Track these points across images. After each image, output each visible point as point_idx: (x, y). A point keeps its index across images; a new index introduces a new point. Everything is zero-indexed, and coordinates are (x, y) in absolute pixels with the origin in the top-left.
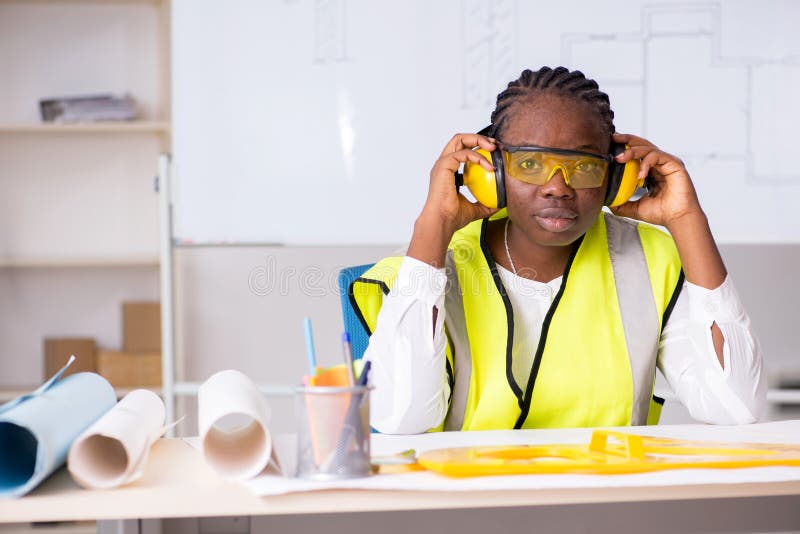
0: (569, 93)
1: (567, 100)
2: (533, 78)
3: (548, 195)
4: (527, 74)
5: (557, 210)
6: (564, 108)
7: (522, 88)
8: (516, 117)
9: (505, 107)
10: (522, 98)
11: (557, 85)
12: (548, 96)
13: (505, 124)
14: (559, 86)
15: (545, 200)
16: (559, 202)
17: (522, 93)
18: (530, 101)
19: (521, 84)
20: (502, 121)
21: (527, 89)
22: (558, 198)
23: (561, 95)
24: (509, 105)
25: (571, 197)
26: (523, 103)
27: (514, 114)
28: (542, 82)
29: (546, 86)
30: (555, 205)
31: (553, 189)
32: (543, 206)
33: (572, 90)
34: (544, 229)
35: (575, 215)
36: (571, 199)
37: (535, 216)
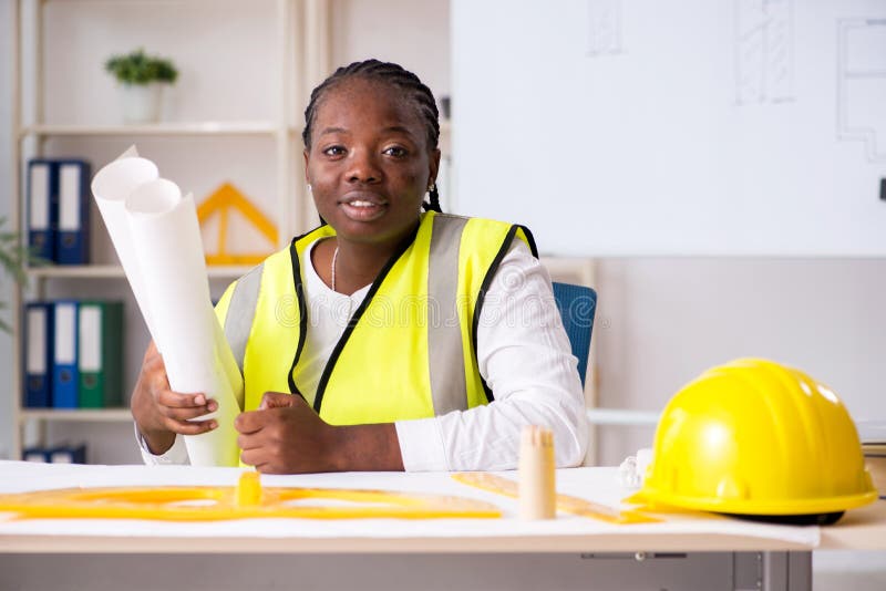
0: (379, 76)
3: (353, 179)
4: (340, 69)
5: (361, 193)
12: (356, 80)
14: (369, 71)
15: (349, 185)
16: (365, 186)
19: (335, 77)
22: (363, 181)
25: (379, 179)
29: (355, 71)
30: (359, 189)
31: (357, 172)
32: (347, 191)
33: (382, 74)
34: (350, 219)
35: (384, 202)
36: (379, 183)
37: (339, 203)
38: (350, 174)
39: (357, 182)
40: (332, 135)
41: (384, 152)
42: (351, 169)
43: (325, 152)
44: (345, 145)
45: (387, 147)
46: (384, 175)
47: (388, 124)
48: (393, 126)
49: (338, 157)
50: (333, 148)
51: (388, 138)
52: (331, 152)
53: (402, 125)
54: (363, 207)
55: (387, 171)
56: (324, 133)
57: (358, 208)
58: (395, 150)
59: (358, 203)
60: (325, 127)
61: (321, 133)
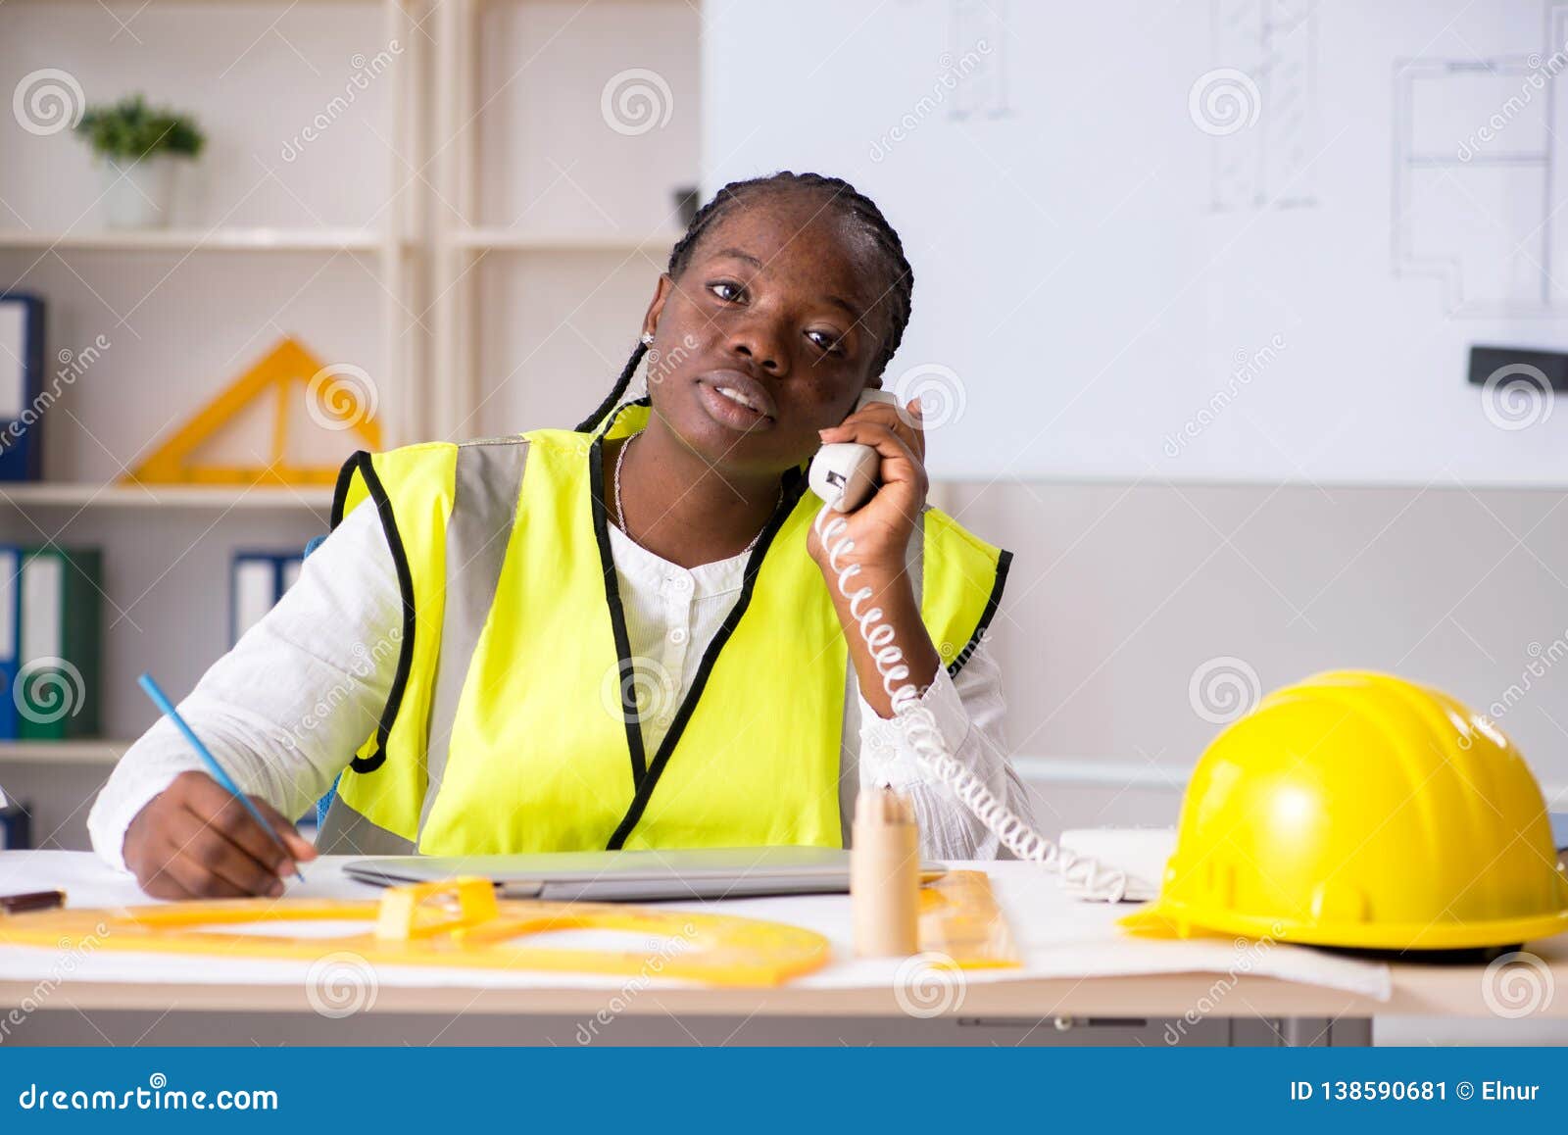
3: (741, 350)
22: (755, 360)
30: (746, 370)
31: (754, 343)
32: (722, 365)
34: (706, 412)
35: (774, 413)
36: (778, 377)
37: (700, 379)
39: (744, 357)
40: (735, 262)
41: (807, 333)
42: (745, 332)
43: (711, 286)
44: (752, 291)
45: (815, 327)
46: (791, 369)
47: (836, 292)
48: (843, 298)
49: (728, 304)
50: (727, 285)
51: (822, 314)
53: (856, 303)
54: (732, 403)
55: (798, 365)
56: (723, 253)
58: (826, 338)
59: (727, 392)
60: (728, 246)
61: (717, 251)
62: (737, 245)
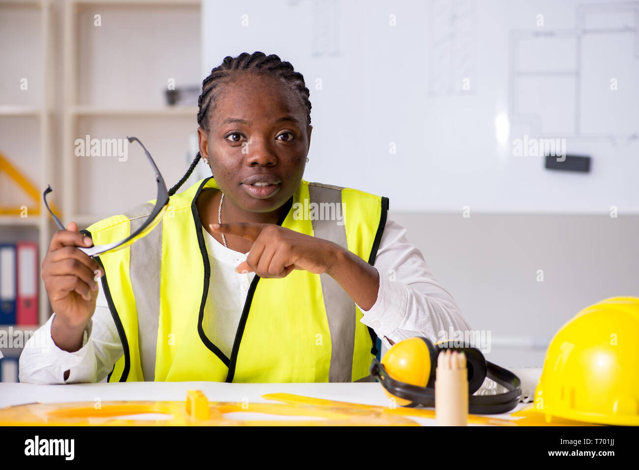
0: (268, 71)
1: (267, 78)
2: (234, 63)
3: (254, 164)
4: (228, 61)
5: (262, 176)
6: (264, 85)
7: (225, 71)
8: (221, 96)
9: (211, 89)
10: (225, 79)
11: (257, 65)
12: (249, 76)
13: (213, 104)
14: (259, 66)
15: (250, 169)
16: (264, 170)
17: (226, 75)
18: (234, 80)
19: (224, 68)
20: (210, 102)
21: (230, 71)
22: (262, 166)
23: (261, 74)
24: (214, 87)
25: (275, 163)
26: (227, 83)
27: (219, 95)
28: (242, 64)
29: (247, 67)
30: (260, 172)
31: (256, 157)
32: (249, 174)
33: (270, 69)
34: (250, 197)
35: (279, 182)
36: (275, 166)
37: (242, 183)
38: (251, 160)
39: (256, 167)
40: (232, 124)
41: (276, 138)
42: (251, 155)
43: (226, 137)
44: (245, 133)
45: (279, 134)
46: (277, 158)
47: (281, 116)
48: (284, 117)
49: (238, 143)
51: (280, 127)
52: (231, 138)
53: (291, 115)
54: (261, 187)
55: (280, 155)
56: (225, 122)
57: (258, 187)
58: (285, 135)
59: (258, 184)
60: (226, 118)
61: (221, 122)
62: (229, 116)
